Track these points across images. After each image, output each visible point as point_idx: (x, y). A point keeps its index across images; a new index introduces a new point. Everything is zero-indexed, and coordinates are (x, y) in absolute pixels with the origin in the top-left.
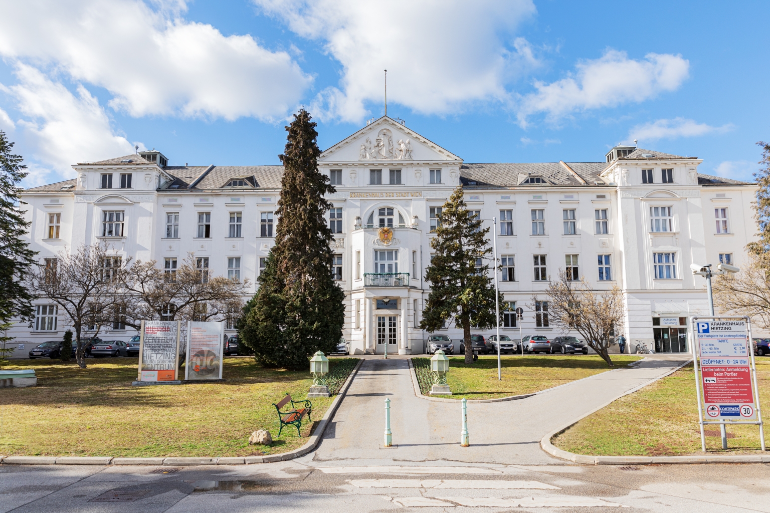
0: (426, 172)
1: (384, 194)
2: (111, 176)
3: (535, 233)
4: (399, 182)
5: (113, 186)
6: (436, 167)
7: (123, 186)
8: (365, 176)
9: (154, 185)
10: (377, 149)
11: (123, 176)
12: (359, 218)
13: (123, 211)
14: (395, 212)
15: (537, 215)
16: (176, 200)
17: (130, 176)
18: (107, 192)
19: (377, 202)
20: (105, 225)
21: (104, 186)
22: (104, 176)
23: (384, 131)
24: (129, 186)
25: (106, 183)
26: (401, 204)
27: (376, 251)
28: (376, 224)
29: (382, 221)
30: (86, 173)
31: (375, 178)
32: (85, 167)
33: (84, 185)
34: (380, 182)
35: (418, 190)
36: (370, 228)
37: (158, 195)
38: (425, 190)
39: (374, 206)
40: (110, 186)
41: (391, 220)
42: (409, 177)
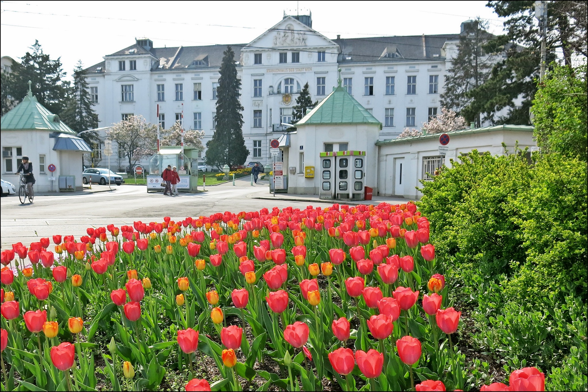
0: (316, 55)
1: (288, 70)
2: (124, 62)
3: (387, 94)
4: (298, 61)
5: (126, 69)
6: (322, 50)
7: (131, 69)
8: (276, 57)
9: (148, 68)
10: (284, 38)
11: (131, 62)
12: (271, 87)
13: (133, 85)
14: (295, 82)
15: (390, 80)
16: (162, 76)
17: (135, 62)
18: (123, 72)
19: (283, 75)
20: (123, 94)
21: (120, 69)
22: (120, 62)
23: (289, 26)
24: (135, 69)
25: (122, 67)
26: (298, 76)
27: (281, 109)
28: (283, 90)
29: (286, 88)
30: (110, 61)
31: (283, 59)
32: (110, 57)
33: (110, 69)
34: (285, 61)
35: (308, 67)
36: (279, 93)
37: (151, 74)
38: (315, 66)
39: (281, 78)
40: (124, 69)
41: (292, 87)
42: (304, 58)
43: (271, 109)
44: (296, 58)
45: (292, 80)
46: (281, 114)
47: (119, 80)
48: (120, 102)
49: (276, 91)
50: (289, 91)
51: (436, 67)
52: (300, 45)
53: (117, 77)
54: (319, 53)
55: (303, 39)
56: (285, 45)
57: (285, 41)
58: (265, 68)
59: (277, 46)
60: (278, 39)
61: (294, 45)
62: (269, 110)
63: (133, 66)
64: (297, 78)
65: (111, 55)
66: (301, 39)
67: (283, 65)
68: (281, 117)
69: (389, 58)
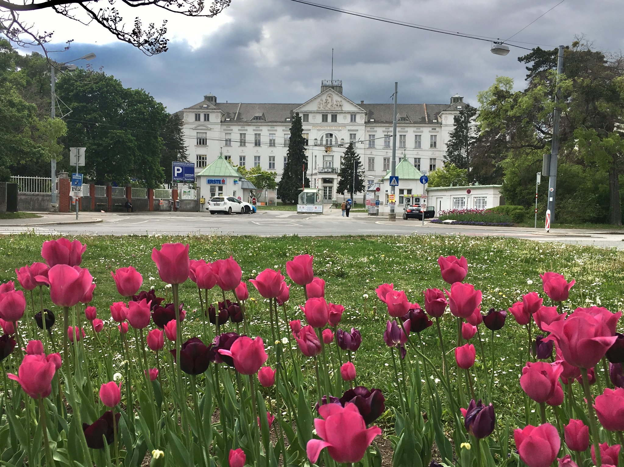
0: (349, 117)
1: (328, 127)
2: (199, 115)
4: (336, 121)
5: (201, 120)
6: (354, 114)
7: (205, 120)
8: (319, 118)
9: (219, 120)
10: (326, 104)
11: (205, 115)
12: (316, 139)
13: (206, 133)
14: (333, 136)
16: (230, 127)
17: (208, 115)
18: (198, 123)
19: (325, 131)
20: (197, 140)
21: (196, 120)
22: (196, 115)
23: (329, 95)
24: (208, 120)
25: (197, 118)
26: (336, 132)
27: (324, 156)
28: (324, 143)
29: (327, 141)
30: (188, 113)
31: (325, 118)
32: (188, 110)
33: (188, 119)
34: (327, 121)
35: (344, 125)
36: (321, 145)
37: (221, 125)
38: (348, 125)
39: (323, 133)
40: (199, 120)
41: (331, 140)
42: (340, 119)
43: (316, 156)
44: (334, 118)
45: (331, 135)
46: (324, 160)
47: (195, 129)
48: (195, 146)
49: (319, 142)
50: (329, 143)
51: (435, 129)
52: (338, 109)
53: (193, 126)
54: (352, 116)
55: (340, 105)
56: (327, 109)
57: (326, 106)
58: (310, 125)
59: (320, 109)
60: (321, 105)
61: (333, 109)
62: (314, 157)
63: (207, 118)
64: (335, 133)
65: (189, 109)
66: (339, 105)
67: (325, 123)
68: (324, 162)
69: (401, 122)
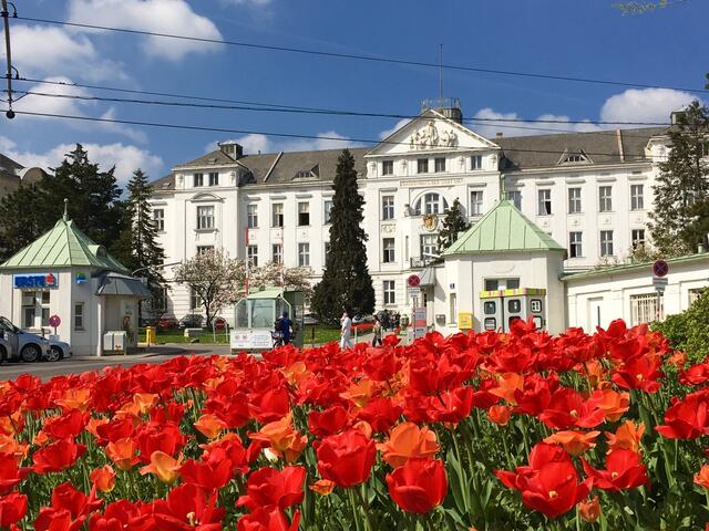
0: (468, 159)
1: (430, 182)
2: (201, 175)
3: (571, 211)
4: (443, 170)
5: (204, 184)
6: (476, 154)
7: (211, 184)
8: (413, 166)
9: (235, 182)
11: (211, 175)
12: (408, 205)
13: (213, 207)
14: (440, 198)
15: (574, 194)
16: (255, 194)
17: (217, 175)
18: (199, 189)
19: (423, 190)
20: (199, 219)
21: (196, 184)
22: (196, 176)
24: (217, 183)
25: (198, 182)
27: (421, 236)
28: (423, 210)
30: (182, 174)
31: (422, 166)
32: (181, 169)
33: (181, 183)
34: (426, 171)
35: (458, 177)
36: (418, 213)
37: (239, 190)
38: (466, 176)
39: (421, 193)
40: (201, 185)
41: (436, 206)
42: (452, 165)
43: (407, 237)
44: (441, 165)
45: (436, 197)
46: (422, 243)
47: (194, 200)
48: (194, 230)
49: (414, 211)
50: (433, 210)
51: (640, 172)
52: (449, 148)
53: (191, 196)
54: (473, 158)
58: (397, 180)
59: (414, 150)
60: (415, 141)
62: (404, 238)
63: (214, 179)
64: (442, 192)
67: (423, 175)
68: (422, 246)
69: (571, 163)
